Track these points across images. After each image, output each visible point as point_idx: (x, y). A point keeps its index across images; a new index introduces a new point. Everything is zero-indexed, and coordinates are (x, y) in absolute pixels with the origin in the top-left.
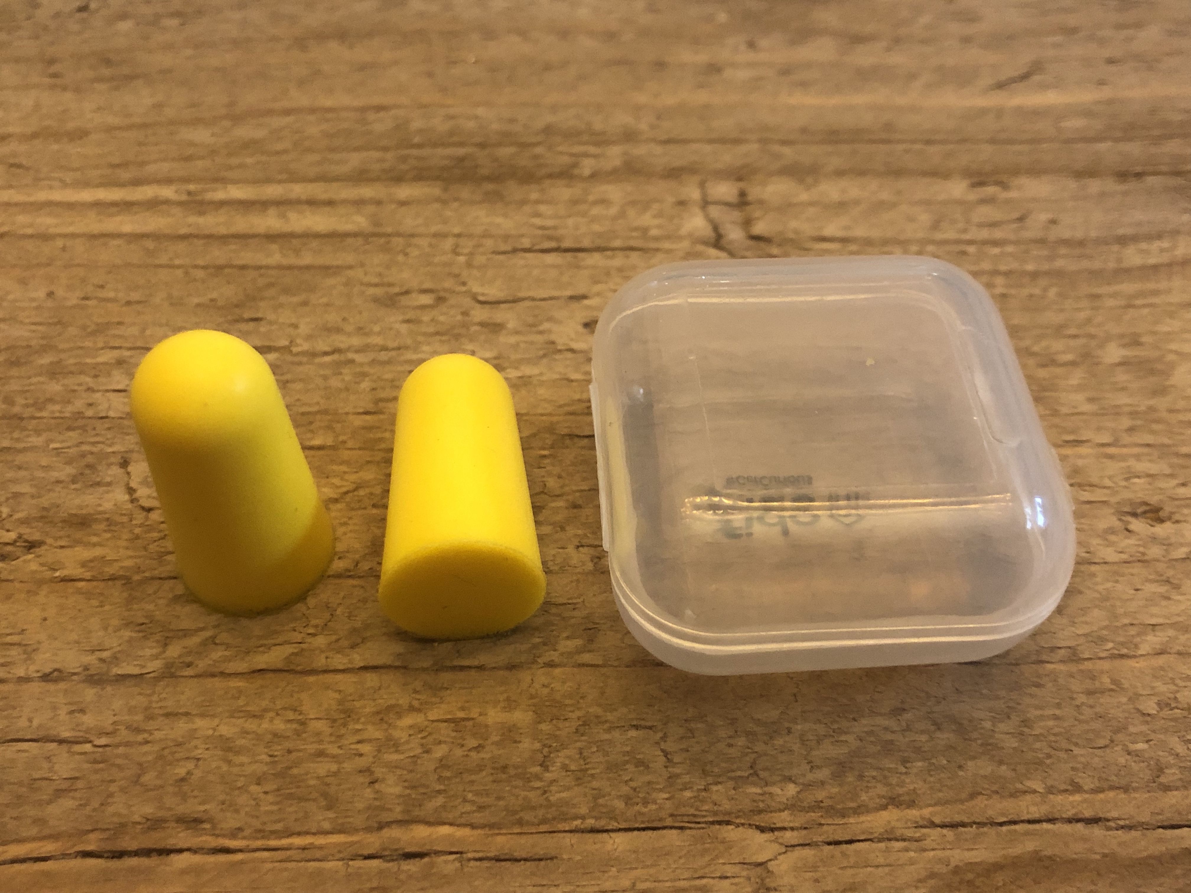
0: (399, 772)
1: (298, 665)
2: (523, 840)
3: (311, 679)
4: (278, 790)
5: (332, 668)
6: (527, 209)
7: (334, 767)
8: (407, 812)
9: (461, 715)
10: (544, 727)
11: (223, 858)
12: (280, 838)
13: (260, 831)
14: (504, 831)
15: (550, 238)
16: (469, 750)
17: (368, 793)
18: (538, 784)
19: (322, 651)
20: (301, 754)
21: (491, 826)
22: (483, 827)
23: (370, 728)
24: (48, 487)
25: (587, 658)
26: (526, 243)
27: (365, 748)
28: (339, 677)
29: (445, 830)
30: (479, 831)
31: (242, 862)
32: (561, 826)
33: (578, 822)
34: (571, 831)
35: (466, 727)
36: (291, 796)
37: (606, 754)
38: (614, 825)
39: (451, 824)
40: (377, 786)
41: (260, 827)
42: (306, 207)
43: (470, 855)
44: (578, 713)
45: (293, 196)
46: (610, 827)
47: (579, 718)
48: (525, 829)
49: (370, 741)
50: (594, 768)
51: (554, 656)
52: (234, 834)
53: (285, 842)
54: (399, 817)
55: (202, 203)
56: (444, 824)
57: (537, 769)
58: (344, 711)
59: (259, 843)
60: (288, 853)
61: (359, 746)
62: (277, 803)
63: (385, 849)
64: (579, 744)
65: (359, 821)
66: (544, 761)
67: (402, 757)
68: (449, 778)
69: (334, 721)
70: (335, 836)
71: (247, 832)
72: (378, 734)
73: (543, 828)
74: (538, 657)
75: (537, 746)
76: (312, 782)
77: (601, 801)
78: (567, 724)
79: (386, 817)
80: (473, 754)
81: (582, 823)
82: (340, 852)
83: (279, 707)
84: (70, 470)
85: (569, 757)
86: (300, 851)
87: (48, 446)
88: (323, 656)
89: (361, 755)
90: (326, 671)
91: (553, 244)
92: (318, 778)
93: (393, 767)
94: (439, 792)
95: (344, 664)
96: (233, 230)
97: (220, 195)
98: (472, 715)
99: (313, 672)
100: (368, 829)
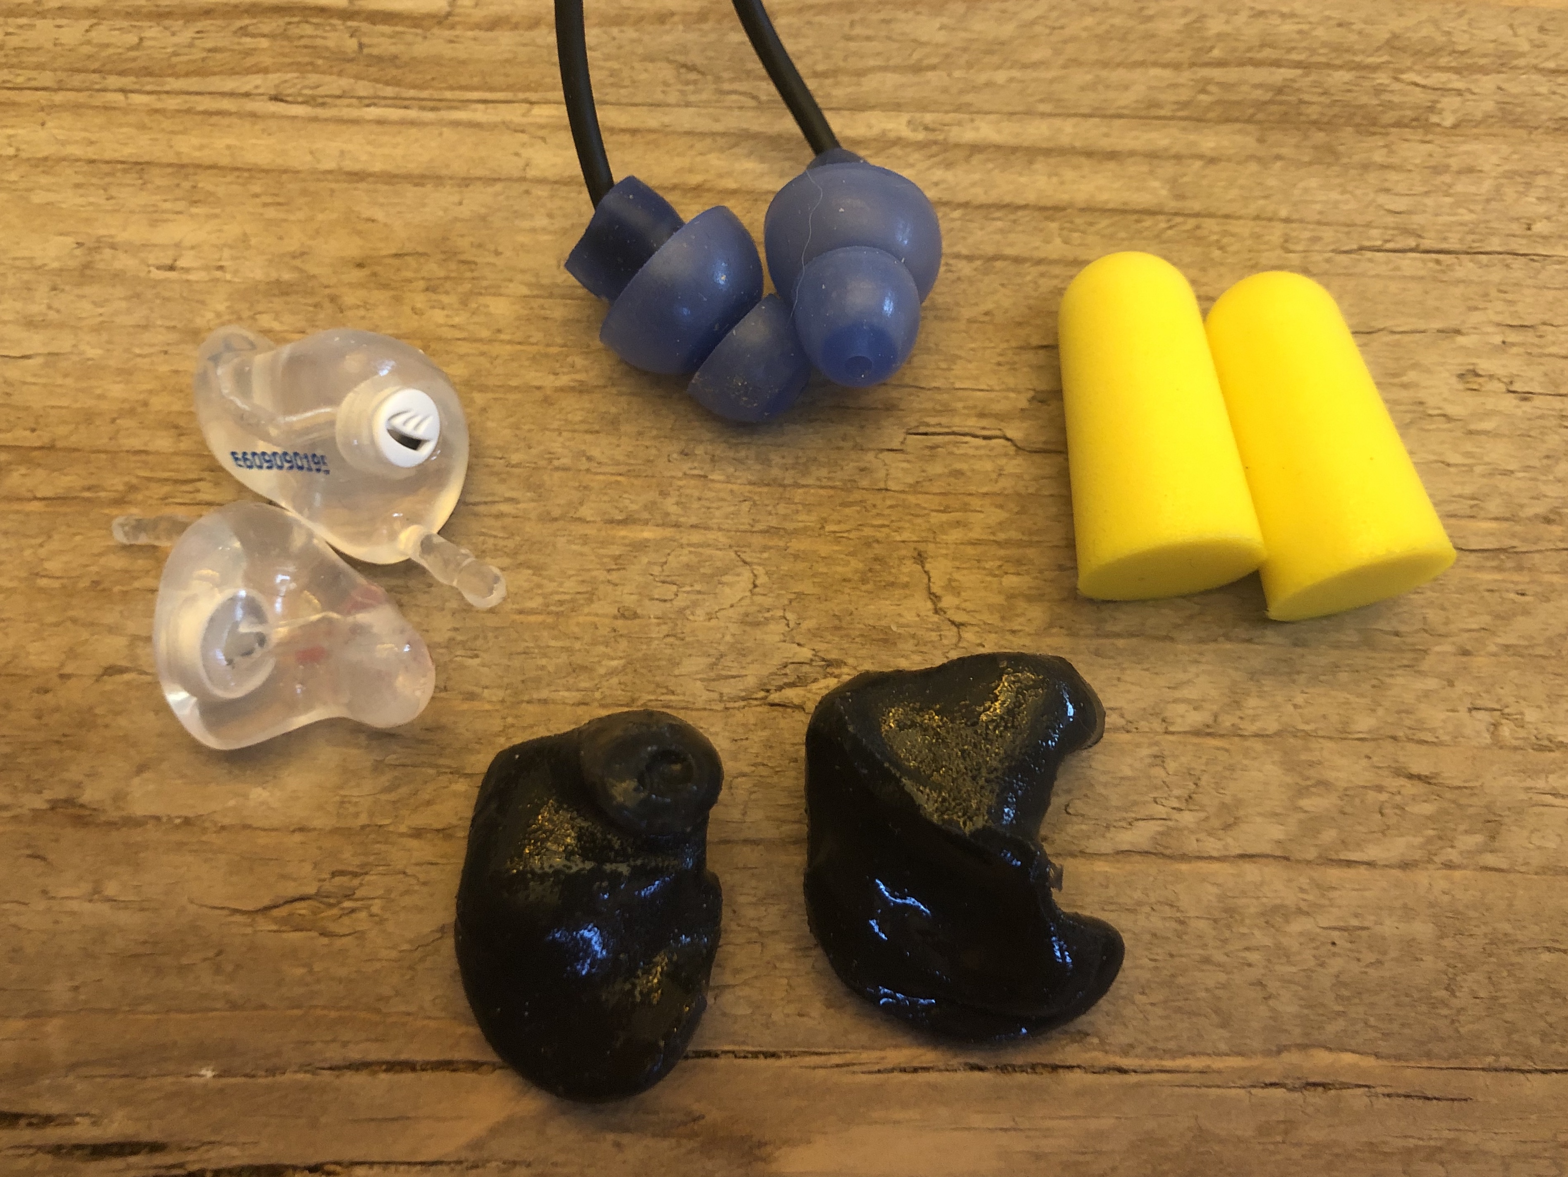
0: (1294, 987)
1: (1166, 848)
2: (1434, 1075)
3: (1184, 867)
4: (1165, 1002)
5: (1206, 855)
6: (1372, 177)
7: (1222, 977)
8: (1306, 1034)
9: (1355, 922)
10: (1448, 943)
11: (1118, 1078)
12: (1174, 1058)
13: (1151, 1049)
14: (1412, 1064)
15: (1406, 231)
16: (1367, 966)
17: (1263, 1011)
18: (1445, 1012)
19: (1192, 832)
20: (1184, 960)
21: (1398, 1058)
22: (1387, 1057)
23: (1257, 932)
24: (834, 587)
25: (1490, 860)
26: (1375, 237)
27: (1254, 957)
28: (1215, 866)
29: (1348, 1058)
30: (1385, 1063)
31: (1139, 1085)
32: (1473, 1062)
33: (1490, 1059)
34: (1483, 1069)
35: (1360, 937)
36: (1179, 1010)
37: (1518, 981)
38: (1529, 1065)
39: (1353, 1052)
40: (1271, 1002)
41: (1151, 1044)
42: (1083, 160)
43: (1380, 1090)
44: (1484, 929)
45: (1065, 140)
46: (1526, 1068)
47: (1485, 935)
48: (1435, 1063)
49: (1257, 949)
50: (1505, 997)
51: (1452, 855)
52: (1126, 1050)
53: (1180, 1063)
54: (1299, 1041)
55: (946, 147)
56: (1347, 1050)
57: (1443, 994)
58: (1226, 911)
59: (1154, 1063)
60: (1185, 1077)
61: (1247, 954)
62: (1167, 1017)
63: (1287, 1077)
64: (1486, 968)
65: (1256, 1044)
66: (1449, 985)
67: (1294, 969)
68: (1348, 999)
69: (1215, 921)
70: (1231, 1059)
71: (1139, 1050)
72: (1268, 941)
73: (1454, 1063)
74: (1435, 855)
75: (1441, 965)
76: (1203, 994)
77: (1515, 1037)
78: (1472, 941)
79: (1284, 1040)
80: (1371, 971)
81: (1496, 1061)
82: (1241, 1078)
83: (1153, 900)
84: (856, 564)
85: (1478, 982)
86: (1198, 1075)
87: (823, 527)
88: (1193, 838)
89: (1250, 965)
90: (1200, 858)
91: (1412, 242)
92: (1207, 990)
93: (1287, 981)
94: (1339, 1014)
95: (1218, 850)
96: (993, 196)
97: (969, 135)
98: (1366, 924)
99: (1184, 857)
100: (1267, 1053)
